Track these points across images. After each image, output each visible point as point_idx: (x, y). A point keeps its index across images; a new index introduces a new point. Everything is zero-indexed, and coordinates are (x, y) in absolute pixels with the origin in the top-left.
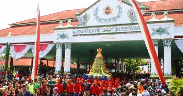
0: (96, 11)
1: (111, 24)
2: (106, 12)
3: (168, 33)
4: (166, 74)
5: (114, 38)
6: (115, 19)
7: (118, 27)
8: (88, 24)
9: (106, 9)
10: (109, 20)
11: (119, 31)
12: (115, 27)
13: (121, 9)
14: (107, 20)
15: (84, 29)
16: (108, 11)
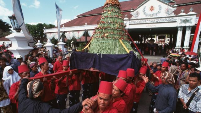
0: (144, 9)
1: (153, 17)
2: (150, 10)
3: (191, 22)
4: (186, 46)
5: (154, 26)
6: (156, 14)
7: (158, 19)
8: (139, 18)
9: (150, 7)
10: (153, 15)
11: (158, 22)
12: (156, 19)
13: (161, 7)
14: (151, 15)
15: (136, 21)
16: (152, 9)
